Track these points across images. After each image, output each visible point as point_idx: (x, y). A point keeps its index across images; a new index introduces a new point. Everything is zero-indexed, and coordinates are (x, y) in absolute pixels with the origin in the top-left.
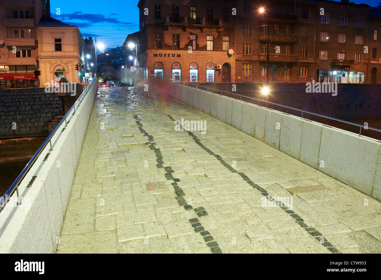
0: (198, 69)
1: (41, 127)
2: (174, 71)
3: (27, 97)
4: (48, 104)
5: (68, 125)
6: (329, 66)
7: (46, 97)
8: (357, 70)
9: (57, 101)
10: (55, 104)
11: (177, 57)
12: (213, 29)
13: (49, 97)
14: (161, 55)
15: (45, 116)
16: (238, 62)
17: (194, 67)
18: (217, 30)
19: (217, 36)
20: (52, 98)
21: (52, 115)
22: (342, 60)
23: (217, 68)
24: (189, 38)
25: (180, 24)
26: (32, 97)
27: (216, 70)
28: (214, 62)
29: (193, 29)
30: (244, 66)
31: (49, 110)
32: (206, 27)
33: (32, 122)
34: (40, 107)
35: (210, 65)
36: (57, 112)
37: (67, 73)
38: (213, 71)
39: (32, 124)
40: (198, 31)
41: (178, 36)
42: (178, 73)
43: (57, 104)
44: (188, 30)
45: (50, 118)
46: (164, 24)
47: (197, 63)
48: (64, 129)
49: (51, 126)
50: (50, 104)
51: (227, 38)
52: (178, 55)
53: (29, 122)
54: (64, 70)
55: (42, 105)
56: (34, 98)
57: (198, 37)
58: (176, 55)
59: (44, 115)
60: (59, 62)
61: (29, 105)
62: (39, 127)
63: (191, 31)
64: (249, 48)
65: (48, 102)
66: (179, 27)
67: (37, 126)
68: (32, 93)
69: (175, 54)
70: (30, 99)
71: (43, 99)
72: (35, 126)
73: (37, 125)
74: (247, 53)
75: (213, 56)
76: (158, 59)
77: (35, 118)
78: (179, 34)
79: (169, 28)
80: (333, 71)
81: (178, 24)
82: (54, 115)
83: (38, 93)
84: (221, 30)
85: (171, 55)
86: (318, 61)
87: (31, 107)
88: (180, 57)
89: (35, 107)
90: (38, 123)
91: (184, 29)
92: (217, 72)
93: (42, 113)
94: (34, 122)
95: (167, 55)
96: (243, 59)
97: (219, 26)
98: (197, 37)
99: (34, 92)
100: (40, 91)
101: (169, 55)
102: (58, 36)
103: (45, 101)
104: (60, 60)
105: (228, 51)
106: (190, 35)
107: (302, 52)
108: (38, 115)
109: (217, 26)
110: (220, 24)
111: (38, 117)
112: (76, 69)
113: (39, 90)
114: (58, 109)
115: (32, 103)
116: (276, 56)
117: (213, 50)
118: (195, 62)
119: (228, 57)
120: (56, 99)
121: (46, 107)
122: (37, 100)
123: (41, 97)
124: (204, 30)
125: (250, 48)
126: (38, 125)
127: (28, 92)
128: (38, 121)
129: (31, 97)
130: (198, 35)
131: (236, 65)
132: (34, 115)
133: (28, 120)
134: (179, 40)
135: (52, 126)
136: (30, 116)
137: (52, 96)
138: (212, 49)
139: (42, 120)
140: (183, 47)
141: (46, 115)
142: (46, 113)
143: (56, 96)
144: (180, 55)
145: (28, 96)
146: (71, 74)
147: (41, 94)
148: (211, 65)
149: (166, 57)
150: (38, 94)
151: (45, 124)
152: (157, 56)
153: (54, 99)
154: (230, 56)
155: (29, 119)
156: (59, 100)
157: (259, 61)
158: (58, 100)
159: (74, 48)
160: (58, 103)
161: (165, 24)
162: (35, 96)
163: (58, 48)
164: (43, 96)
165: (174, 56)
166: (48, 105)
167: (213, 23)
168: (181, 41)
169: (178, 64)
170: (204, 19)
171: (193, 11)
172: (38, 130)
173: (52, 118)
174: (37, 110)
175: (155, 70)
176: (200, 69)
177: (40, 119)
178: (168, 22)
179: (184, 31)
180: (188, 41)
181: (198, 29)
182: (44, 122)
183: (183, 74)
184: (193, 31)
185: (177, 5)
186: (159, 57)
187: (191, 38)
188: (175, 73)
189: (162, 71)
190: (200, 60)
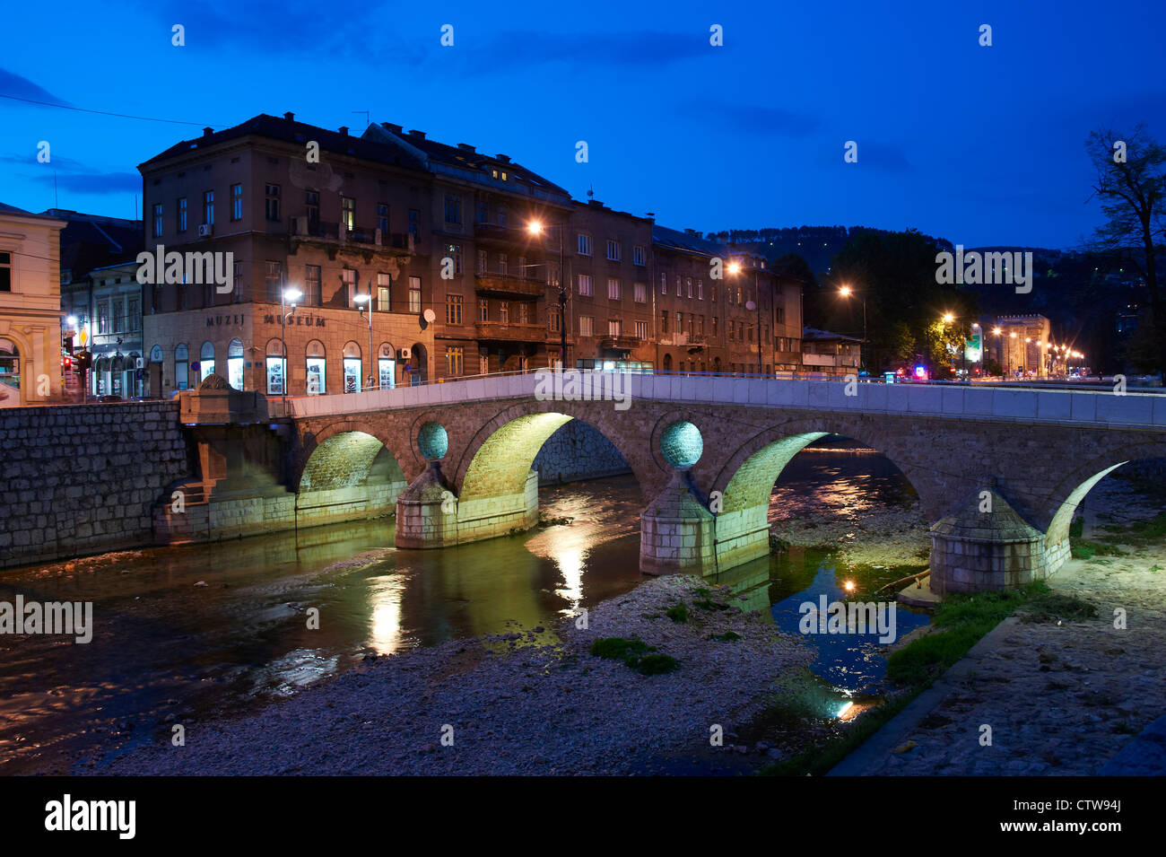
0: (361, 359)
1: (133, 520)
2: (311, 363)
3: (94, 430)
4: (149, 451)
6: (596, 351)
7: (145, 431)
8: (642, 358)
9: (172, 441)
10: (169, 450)
11: (317, 325)
12: (388, 259)
13: (151, 431)
14: (281, 319)
15: (144, 485)
16: (438, 341)
17: (352, 352)
18: (398, 261)
19: (399, 276)
20: (161, 433)
21: (161, 483)
22: (615, 336)
23: (402, 357)
24: (341, 277)
25: (324, 240)
26: (106, 429)
27: (399, 358)
28: (394, 342)
29: (351, 255)
30: (447, 351)
31: (154, 469)
32: (381, 254)
33: (109, 507)
34: (129, 462)
35: (385, 348)
36: (175, 474)
37: (27, 362)
38: (392, 363)
39: (109, 512)
40: (359, 262)
41: (319, 269)
42: (318, 369)
43: (172, 449)
44: (340, 256)
46: (289, 237)
47: (359, 341)
50: (155, 450)
51: (415, 283)
52: (318, 320)
53: (103, 506)
54: (16, 353)
55: (136, 453)
56: (115, 434)
57: (361, 275)
58: (315, 321)
59: (140, 484)
60: (2, 327)
61: (101, 454)
62: (127, 520)
63: (344, 258)
64: (456, 307)
65: (151, 446)
66: (319, 248)
67: (122, 518)
68: (108, 419)
69: (312, 319)
70: (102, 435)
71: (136, 436)
72: (118, 519)
73: (122, 516)
74: (453, 321)
75: (391, 325)
76: (275, 329)
77: (118, 492)
78: (320, 267)
79: (302, 250)
80: (603, 361)
81: (319, 240)
82: (166, 482)
83: (123, 418)
84: (407, 261)
85: (304, 321)
86: (578, 340)
87: (105, 460)
88: (324, 326)
89: (116, 461)
90: (125, 509)
91: (331, 253)
92: (401, 366)
93: (136, 477)
94: (114, 507)
95: (295, 321)
96: (448, 335)
97: (409, 253)
98: (357, 277)
99: (113, 414)
100: (128, 413)
101: (300, 319)
103: (144, 441)
104: (8, 320)
105: (421, 315)
106: (344, 268)
107: (550, 319)
108: (127, 484)
109: (402, 251)
110: (408, 247)
111: (125, 489)
113: (126, 409)
114: (177, 464)
115: (108, 449)
116: (505, 327)
117: (391, 310)
118: (355, 339)
119: (420, 329)
120: (170, 435)
121: (147, 460)
122: (122, 438)
123: (131, 430)
124: (372, 260)
125: (459, 307)
126: (125, 514)
127: (95, 414)
128: (125, 503)
129: (105, 431)
130: (359, 270)
131: (435, 350)
132: (114, 484)
133: (98, 500)
134: (320, 281)
136: (104, 488)
137: (160, 428)
138: (388, 309)
139: (135, 497)
140: (330, 300)
141: (147, 482)
142: (147, 477)
143: (170, 427)
144: (324, 320)
145: (97, 428)
147: (132, 422)
148: (387, 348)
149: (293, 325)
150: (123, 422)
151: (144, 511)
152: (272, 322)
153: (164, 434)
154: (423, 323)
155: (101, 498)
156: (179, 439)
157: (476, 340)
158: (175, 437)
159: (52, 285)
160: (175, 447)
161: (293, 238)
162: (116, 428)
164: (137, 426)
165: (311, 324)
166: (152, 453)
167: (396, 243)
168: (325, 285)
169: (320, 346)
170: (379, 232)
171: (348, 210)
172: (126, 528)
173: (163, 490)
174: (121, 470)
175: (268, 360)
176: (365, 359)
177: (130, 496)
178: (303, 233)
179: (332, 258)
180: (339, 285)
181: (361, 256)
182: (141, 505)
183: (330, 371)
184: (350, 261)
185: (317, 190)
186: (276, 325)
187: (345, 279)
188: (312, 369)
189: (284, 362)
190: (366, 336)
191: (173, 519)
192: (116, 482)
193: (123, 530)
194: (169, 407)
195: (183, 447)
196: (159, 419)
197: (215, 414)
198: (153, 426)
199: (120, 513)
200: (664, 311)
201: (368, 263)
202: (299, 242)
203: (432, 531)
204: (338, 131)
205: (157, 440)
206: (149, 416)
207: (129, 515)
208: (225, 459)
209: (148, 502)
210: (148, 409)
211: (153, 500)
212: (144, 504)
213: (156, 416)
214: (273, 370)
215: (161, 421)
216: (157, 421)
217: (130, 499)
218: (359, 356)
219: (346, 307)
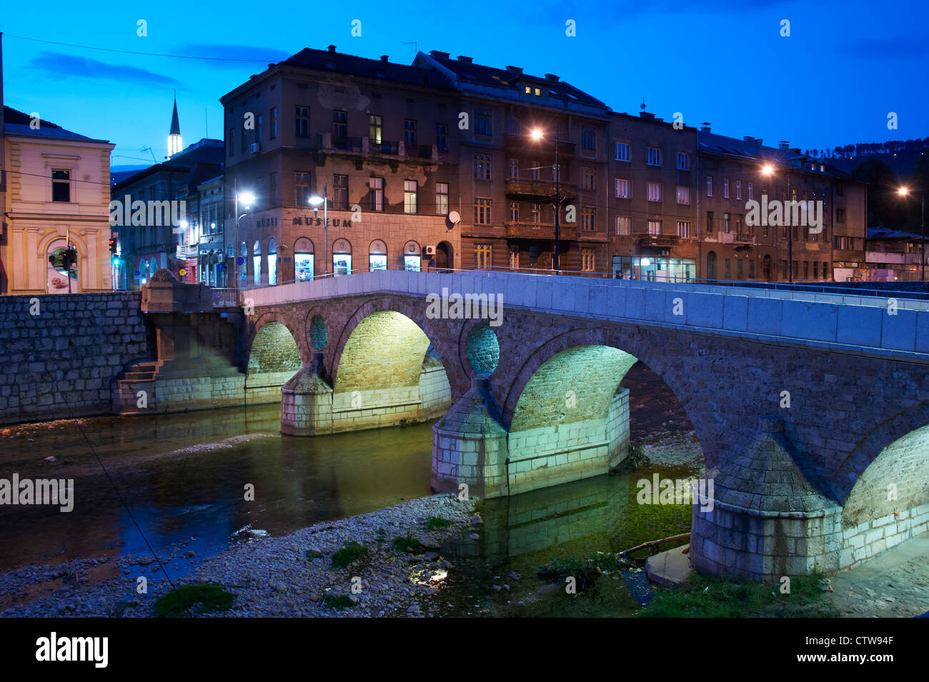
0: (386, 255)
1: (93, 392)
2: (337, 258)
3: (58, 315)
4: (110, 334)
6: (634, 249)
7: (106, 317)
8: (683, 255)
9: (133, 326)
10: (130, 334)
11: (344, 226)
12: (416, 167)
13: (113, 317)
14: (309, 221)
15: (104, 363)
16: (465, 239)
17: (379, 249)
18: (424, 169)
19: (426, 183)
20: (123, 319)
21: (121, 362)
22: (655, 235)
24: (368, 185)
25: (350, 153)
26: (70, 315)
27: (424, 255)
28: (419, 240)
29: (376, 165)
30: (476, 248)
31: (114, 349)
32: (406, 163)
33: (70, 381)
34: (91, 343)
35: (411, 246)
36: (134, 354)
37: (82, 258)
38: (418, 259)
39: (70, 384)
40: (386, 170)
41: (346, 178)
42: (344, 264)
43: (133, 333)
44: (367, 166)
45: (117, 368)
46: (317, 151)
47: (385, 240)
49: (126, 386)
50: (116, 333)
51: (443, 188)
52: (345, 221)
53: (64, 379)
55: (98, 335)
56: (76, 319)
57: (387, 182)
58: (341, 223)
59: (101, 362)
60: (62, 230)
61: (64, 336)
62: (87, 392)
63: (371, 168)
64: (485, 210)
65: (112, 329)
66: (346, 160)
67: (82, 391)
68: (72, 306)
69: (339, 220)
70: (66, 320)
71: (98, 321)
72: (78, 391)
73: (83, 388)
74: (482, 221)
75: (417, 226)
76: (303, 230)
77: (79, 368)
78: (347, 176)
79: (328, 162)
80: (641, 257)
81: (346, 153)
82: (126, 360)
83: (86, 306)
84: (434, 169)
85: (331, 223)
86: (614, 239)
87: (67, 341)
88: (350, 226)
89: (77, 342)
90: (85, 382)
91: (358, 164)
92: (426, 262)
93: (96, 356)
94: (75, 380)
96: (476, 234)
97: (433, 162)
98: (384, 184)
99: (77, 303)
100: (91, 302)
102: (61, 165)
103: (105, 326)
104: (66, 225)
105: (447, 216)
106: (371, 177)
107: (585, 219)
108: (87, 361)
109: (427, 161)
110: (433, 157)
111: (86, 365)
113: (90, 298)
114: (137, 346)
115: (72, 331)
116: (537, 226)
117: (418, 212)
118: (381, 238)
119: (447, 229)
120: (130, 321)
121: (107, 341)
122: (84, 323)
123: (93, 316)
124: (399, 169)
125: (488, 209)
126: (85, 387)
127: (59, 302)
128: (85, 377)
129: (69, 317)
130: (386, 178)
131: (462, 247)
132: (75, 361)
133: (60, 375)
134: (347, 188)
135: (131, 388)
136: (66, 364)
137: (122, 315)
138: (415, 210)
139: (95, 373)
141: (107, 360)
142: (107, 356)
143: (131, 314)
144: (349, 222)
145: (61, 314)
147: (95, 309)
148: (413, 246)
149: (321, 226)
150: (86, 309)
151: (103, 385)
152: (300, 224)
153: (126, 320)
154: (450, 225)
155: (62, 373)
156: (139, 324)
157: (505, 238)
158: (136, 323)
159: (104, 196)
160: (136, 331)
161: (320, 151)
162: (80, 314)
163: (61, 193)
164: (99, 313)
165: (338, 225)
166: (112, 336)
167: (420, 154)
168: (352, 191)
169: (346, 243)
170: (402, 144)
171: (376, 126)
172: (85, 398)
173: (122, 367)
174: (83, 349)
175: (296, 255)
176: (391, 255)
177: (90, 371)
178: (327, 147)
179: (359, 167)
180: (365, 191)
181: (388, 166)
182: (101, 379)
183: (356, 266)
184: (377, 170)
185: (344, 109)
186: (304, 226)
187: (372, 186)
188: (339, 264)
189: (310, 258)
190: (392, 235)
191: (123, 393)
192: (77, 360)
193: (83, 400)
194: (132, 297)
196: (121, 306)
197: (161, 304)
198: (115, 313)
199: (80, 385)
200: (709, 212)
201: (394, 172)
202: (325, 155)
203: (304, 419)
204: (380, 59)
205: (117, 325)
206: (111, 305)
207: (88, 387)
208: (173, 344)
209: (108, 377)
210: (110, 298)
211: (112, 376)
212: (103, 378)
213: (118, 304)
214: (302, 264)
215: (123, 309)
216: (119, 309)
217: (90, 375)
218: (385, 252)
219: (373, 210)
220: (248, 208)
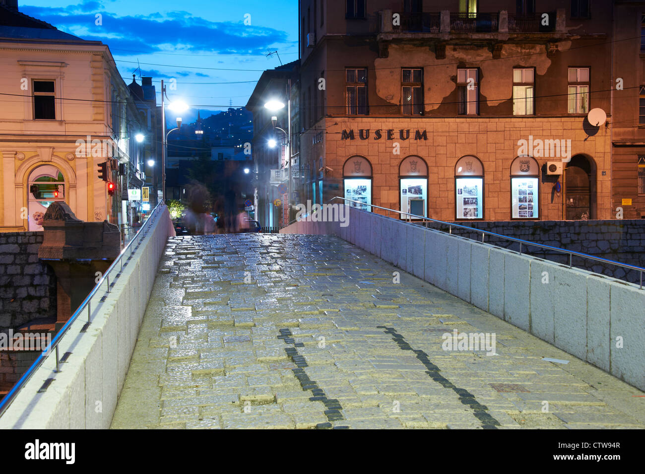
0: (482, 177)
2: (405, 184)
4: (1, 287)
5: (64, 367)
9: (33, 276)
11: (416, 139)
12: (532, 48)
13: (6, 264)
14: (365, 134)
17: (470, 170)
18: (547, 49)
19: (549, 69)
20: (18, 267)
23: (549, 173)
24: (454, 79)
25: (427, 36)
27: (545, 174)
29: (467, 50)
31: (4, 306)
32: (511, 41)
37: (70, 187)
38: (535, 181)
40: (485, 54)
41: (420, 73)
42: (418, 190)
43: (32, 285)
44: (453, 53)
46: (376, 36)
47: (480, 156)
48: (48, 383)
50: (8, 286)
51: (582, 74)
52: (418, 132)
54: (61, 179)
57: (485, 73)
58: (412, 135)
60: (45, 154)
63: (460, 55)
65: (4, 281)
66: (422, 45)
69: (408, 131)
75: (534, 133)
76: (356, 146)
78: (422, 68)
79: (392, 50)
81: (420, 36)
84: (563, 47)
85: (397, 135)
88: (426, 139)
91: (439, 51)
92: (548, 187)
95: (384, 135)
96: (639, 141)
98: (480, 76)
101: (390, 133)
102: (44, 74)
104: (50, 147)
105: (586, 117)
106: (458, 67)
109: (549, 36)
112: (100, 177)
114: (35, 303)
117: (535, 115)
118: (475, 153)
119: (585, 135)
120: (29, 270)
124: (503, 52)
130: (483, 67)
131: (614, 162)
134: (423, 86)
137: (18, 262)
138: (530, 111)
140: (436, 107)
144: (425, 132)
146: (82, 191)
149: (382, 140)
152: (352, 138)
153: (22, 269)
154: (591, 130)
158: (37, 272)
159: (96, 110)
160: (35, 283)
161: (378, 38)
165: (408, 137)
166: (3, 289)
168: (429, 88)
169: (420, 162)
170: (505, 14)
175: (346, 181)
176: (489, 177)
178: (386, 30)
179: (440, 55)
180: (452, 87)
181: (485, 50)
183: (434, 192)
184: (469, 57)
186: (358, 141)
187: (460, 80)
188: (410, 191)
189: (367, 183)
190: (491, 148)
195: (47, 282)
196: (17, 251)
198: (9, 259)
202: (387, 43)
205: (11, 275)
206: (4, 248)
213: (14, 248)
214: (356, 192)
215: (20, 254)
216: (15, 254)
218: (481, 174)
219: (463, 114)
220: (179, 119)
